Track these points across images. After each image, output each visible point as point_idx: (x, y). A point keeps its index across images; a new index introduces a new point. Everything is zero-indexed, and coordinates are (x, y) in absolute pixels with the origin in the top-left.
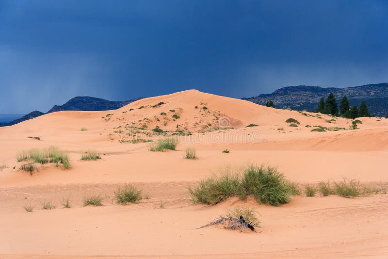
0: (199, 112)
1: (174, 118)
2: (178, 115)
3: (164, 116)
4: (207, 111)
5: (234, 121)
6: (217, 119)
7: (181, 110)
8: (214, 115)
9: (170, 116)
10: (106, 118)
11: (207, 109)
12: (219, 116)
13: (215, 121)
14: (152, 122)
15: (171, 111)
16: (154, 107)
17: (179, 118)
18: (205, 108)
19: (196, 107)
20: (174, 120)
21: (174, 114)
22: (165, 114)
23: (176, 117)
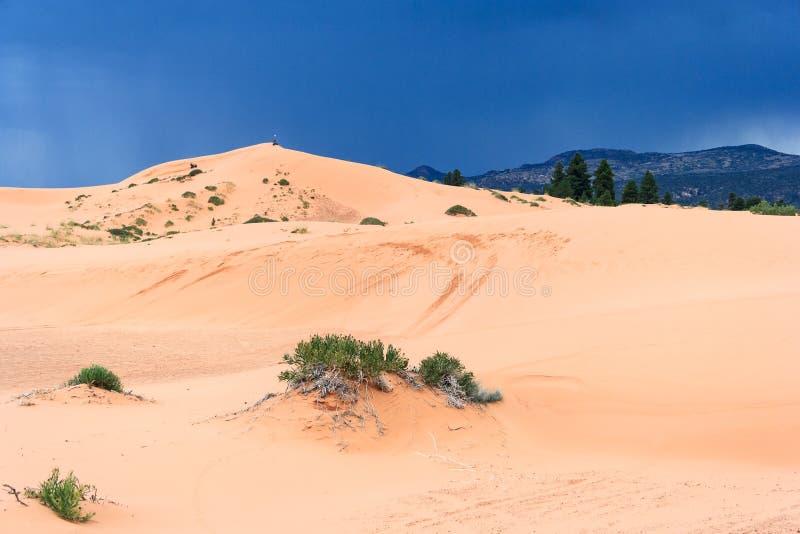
0: (269, 190)
1: (211, 205)
2: (221, 197)
3: (189, 199)
4: (286, 188)
5: (341, 212)
6: (306, 205)
7: (231, 186)
8: (301, 198)
9: (203, 199)
10: (74, 203)
11: (288, 184)
12: (310, 201)
13: (299, 211)
14: (159, 211)
15: (207, 188)
16: (179, 179)
17: (223, 203)
18: (284, 183)
19: (265, 181)
20: (211, 209)
21: (212, 194)
22: (193, 195)
23: (216, 201)
